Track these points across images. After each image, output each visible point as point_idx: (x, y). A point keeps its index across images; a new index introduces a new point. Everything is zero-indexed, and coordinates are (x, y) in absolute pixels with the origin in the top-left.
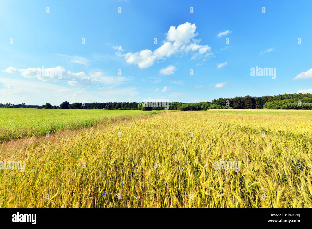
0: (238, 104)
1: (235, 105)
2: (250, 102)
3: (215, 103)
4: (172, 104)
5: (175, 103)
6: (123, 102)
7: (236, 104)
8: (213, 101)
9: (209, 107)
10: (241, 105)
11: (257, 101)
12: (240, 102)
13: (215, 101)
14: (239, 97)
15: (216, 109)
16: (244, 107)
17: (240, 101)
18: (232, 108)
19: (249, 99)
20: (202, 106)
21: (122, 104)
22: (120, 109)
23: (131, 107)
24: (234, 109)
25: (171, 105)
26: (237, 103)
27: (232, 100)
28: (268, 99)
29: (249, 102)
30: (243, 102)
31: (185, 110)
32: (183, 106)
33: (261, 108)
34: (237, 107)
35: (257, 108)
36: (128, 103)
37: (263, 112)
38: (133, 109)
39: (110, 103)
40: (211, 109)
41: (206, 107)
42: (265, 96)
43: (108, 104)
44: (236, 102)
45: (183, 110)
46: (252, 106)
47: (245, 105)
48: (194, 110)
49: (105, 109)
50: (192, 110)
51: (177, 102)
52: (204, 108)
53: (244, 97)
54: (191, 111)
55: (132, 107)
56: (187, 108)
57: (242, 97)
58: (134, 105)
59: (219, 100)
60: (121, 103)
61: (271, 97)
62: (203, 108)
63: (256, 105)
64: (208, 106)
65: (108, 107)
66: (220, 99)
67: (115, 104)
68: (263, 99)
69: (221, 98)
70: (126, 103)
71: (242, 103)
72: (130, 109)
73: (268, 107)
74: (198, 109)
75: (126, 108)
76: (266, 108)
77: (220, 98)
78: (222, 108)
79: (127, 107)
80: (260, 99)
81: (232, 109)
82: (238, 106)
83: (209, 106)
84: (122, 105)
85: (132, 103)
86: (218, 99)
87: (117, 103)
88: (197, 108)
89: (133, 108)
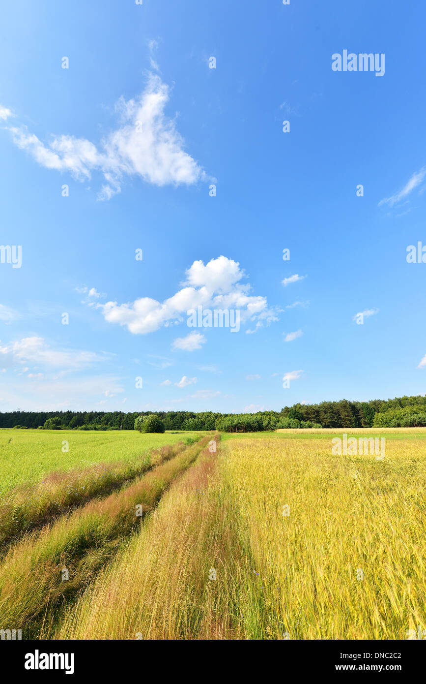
0: (330, 416)
1: (324, 418)
2: (351, 413)
3: (287, 415)
4: (200, 417)
5: (207, 413)
6: (89, 411)
7: (326, 416)
8: (283, 409)
9: (279, 424)
10: (335, 418)
11: (361, 410)
12: (332, 412)
13: (287, 410)
14: (330, 402)
15: (290, 428)
16: (341, 422)
17: (331, 410)
18: (319, 425)
19: (348, 406)
20: (265, 423)
21: (87, 416)
22: (82, 429)
23: (107, 424)
24: (324, 427)
25: (198, 418)
26: (328, 414)
27: (317, 408)
28: (379, 406)
29: (348, 412)
30: (337, 413)
31: (231, 430)
32: (227, 423)
33: (369, 425)
34: (329, 422)
35: (364, 424)
36: (102, 414)
37: (372, 434)
38: (112, 429)
39: (57, 414)
40: (283, 428)
41: (271, 423)
42: (373, 400)
43: (52, 415)
44: (326, 412)
45: (229, 432)
46: (355, 420)
47: (342, 419)
48: (250, 431)
49: (44, 429)
50: (246, 432)
51: (210, 413)
52: (268, 425)
53: (338, 404)
54: (244, 432)
55: (111, 423)
56: (236, 426)
57: (334, 402)
58: (117, 418)
59: (294, 409)
60: (85, 413)
61: (384, 401)
62: (266, 426)
63: (361, 418)
64: (275, 423)
65: (53, 423)
66: (295, 406)
67: (69, 415)
68: (372, 407)
69: (298, 404)
70: (96, 412)
71: (335, 413)
72: (105, 429)
73: (380, 423)
74: (257, 429)
75: (98, 426)
76: (378, 425)
77: (296, 404)
78: (301, 427)
79: (99, 422)
80: (365, 406)
81: (320, 427)
82: (330, 420)
83: (278, 421)
84: (86, 418)
85: (112, 413)
86: (292, 406)
87: (74, 414)
88: (256, 427)
89: (111, 425)
